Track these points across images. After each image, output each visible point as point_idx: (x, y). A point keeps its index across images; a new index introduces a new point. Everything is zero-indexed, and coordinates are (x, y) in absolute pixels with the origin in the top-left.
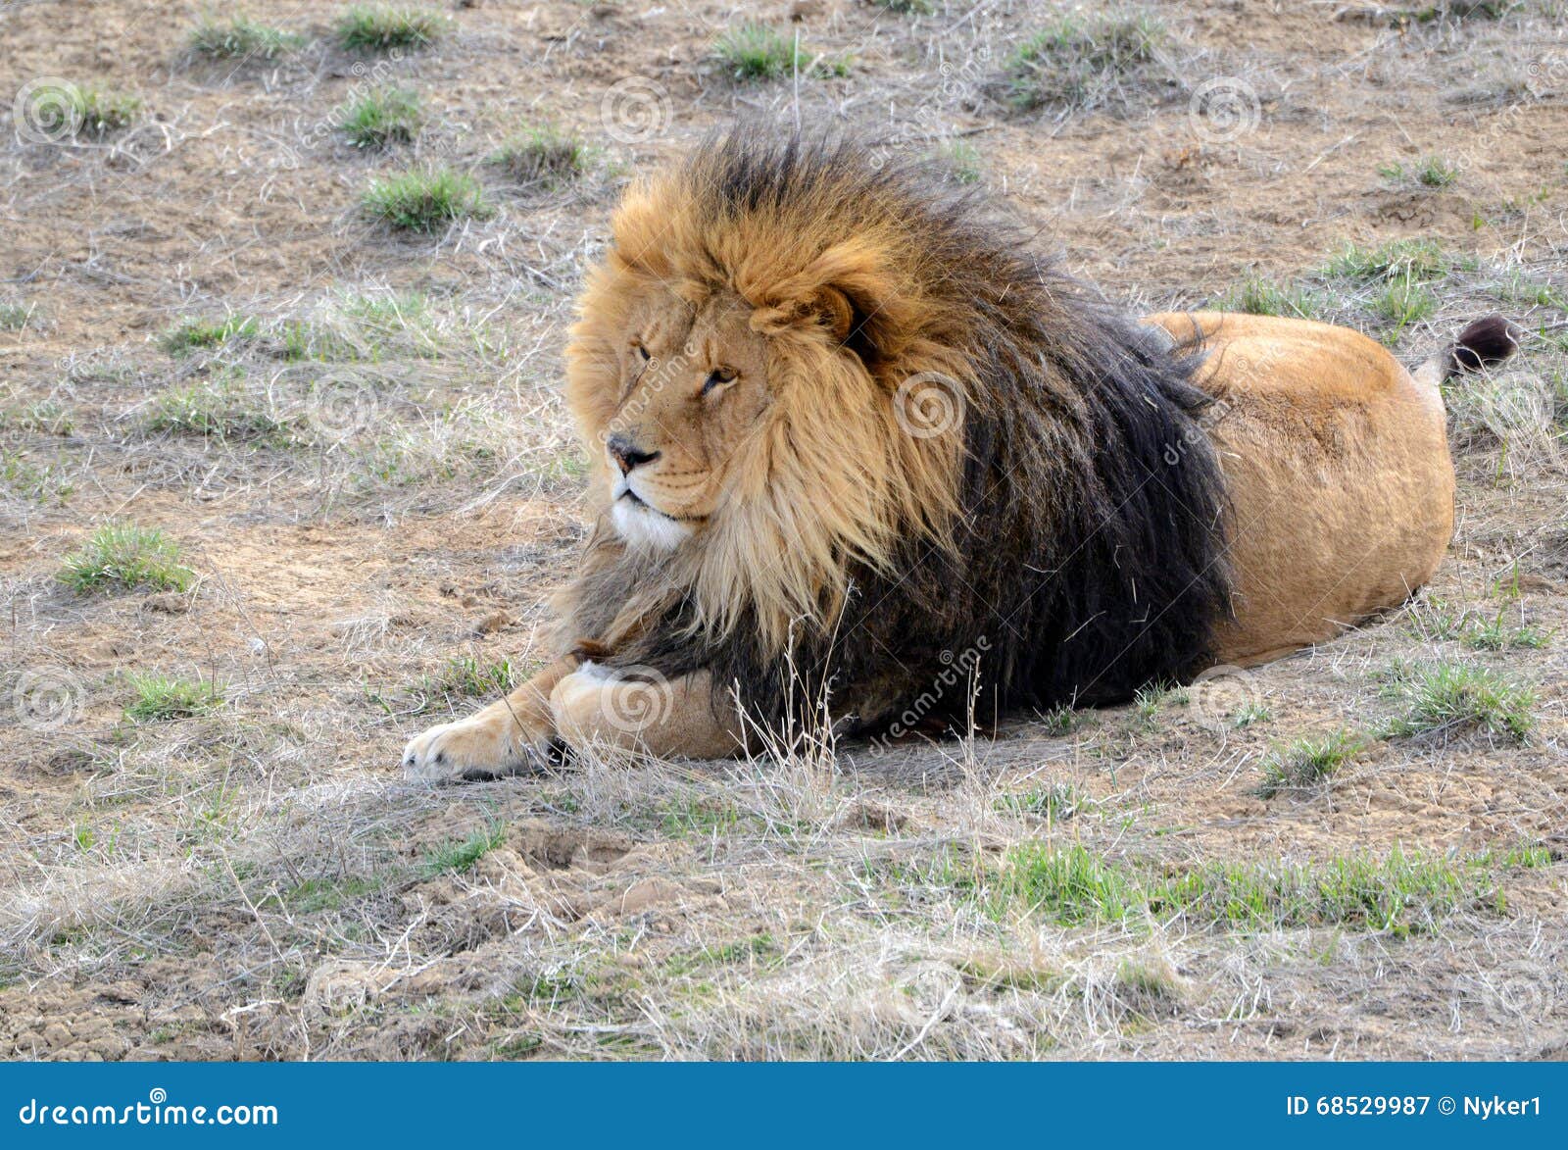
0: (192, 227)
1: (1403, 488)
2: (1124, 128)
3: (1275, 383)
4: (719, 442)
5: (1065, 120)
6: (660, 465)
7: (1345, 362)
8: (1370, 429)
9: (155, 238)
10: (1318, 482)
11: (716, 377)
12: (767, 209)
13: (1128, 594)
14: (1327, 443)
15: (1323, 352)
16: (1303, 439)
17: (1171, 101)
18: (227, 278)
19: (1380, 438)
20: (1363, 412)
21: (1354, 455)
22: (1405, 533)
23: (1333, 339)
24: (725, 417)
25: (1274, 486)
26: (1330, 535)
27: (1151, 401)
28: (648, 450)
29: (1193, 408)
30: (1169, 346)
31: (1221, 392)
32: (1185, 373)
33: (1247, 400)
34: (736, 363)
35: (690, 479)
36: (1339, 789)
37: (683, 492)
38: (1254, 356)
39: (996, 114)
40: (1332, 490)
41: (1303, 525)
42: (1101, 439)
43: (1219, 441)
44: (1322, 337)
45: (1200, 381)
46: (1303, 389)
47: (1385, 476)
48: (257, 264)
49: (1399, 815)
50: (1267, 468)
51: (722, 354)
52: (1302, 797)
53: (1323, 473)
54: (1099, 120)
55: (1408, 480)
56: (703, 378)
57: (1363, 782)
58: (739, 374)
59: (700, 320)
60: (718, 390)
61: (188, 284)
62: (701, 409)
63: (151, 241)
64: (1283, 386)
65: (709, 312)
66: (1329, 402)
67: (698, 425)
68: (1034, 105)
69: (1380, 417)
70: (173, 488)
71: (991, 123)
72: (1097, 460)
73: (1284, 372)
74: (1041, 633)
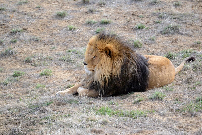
0: (76, 40)
1: (168, 75)
2: (173, 36)
3: (156, 63)
4: (94, 63)
5: (167, 35)
6: (88, 65)
7: (164, 61)
8: (166, 69)
9: (72, 41)
10: (159, 74)
11: (95, 57)
12: (102, 40)
13: (139, 84)
14: (161, 70)
15: (162, 60)
16: (158, 69)
17: (179, 34)
18: (76, 45)
19: (167, 70)
20: (165, 67)
21: (163, 71)
22: (168, 80)
23: (163, 58)
24: (95, 61)
25: (154, 74)
26: (160, 80)
27: (143, 64)
28: (86, 64)
29: (147, 65)
30: (145, 59)
31: (150, 64)
32: (147, 62)
33: (153, 65)
34: (97, 55)
35: (91, 67)
36: (141, 103)
37: (90, 68)
38: (155, 60)
39: (161, 34)
40: (161, 75)
41: (157, 79)
42: (138, 68)
43: (149, 69)
44: (162, 58)
45: (148, 63)
46: (159, 64)
47: (167, 74)
48: (80, 44)
49: (145, 106)
50: (154, 72)
51: (96, 54)
52: (137, 104)
53: (160, 73)
54: (171, 35)
55: (169, 74)
56: (93, 57)
57: (144, 103)
58: (97, 57)
59: (94, 51)
60: (95, 58)
61: (72, 46)
62: (93, 60)
63: (71, 41)
64: (157, 64)
65: (95, 50)
66: (162, 65)
67: (92, 61)
68: (165, 33)
69: (167, 67)
70: (59, 66)
71: (160, 35)
72: (137, 70)
73: (157, 62)
74: (129, 87)
